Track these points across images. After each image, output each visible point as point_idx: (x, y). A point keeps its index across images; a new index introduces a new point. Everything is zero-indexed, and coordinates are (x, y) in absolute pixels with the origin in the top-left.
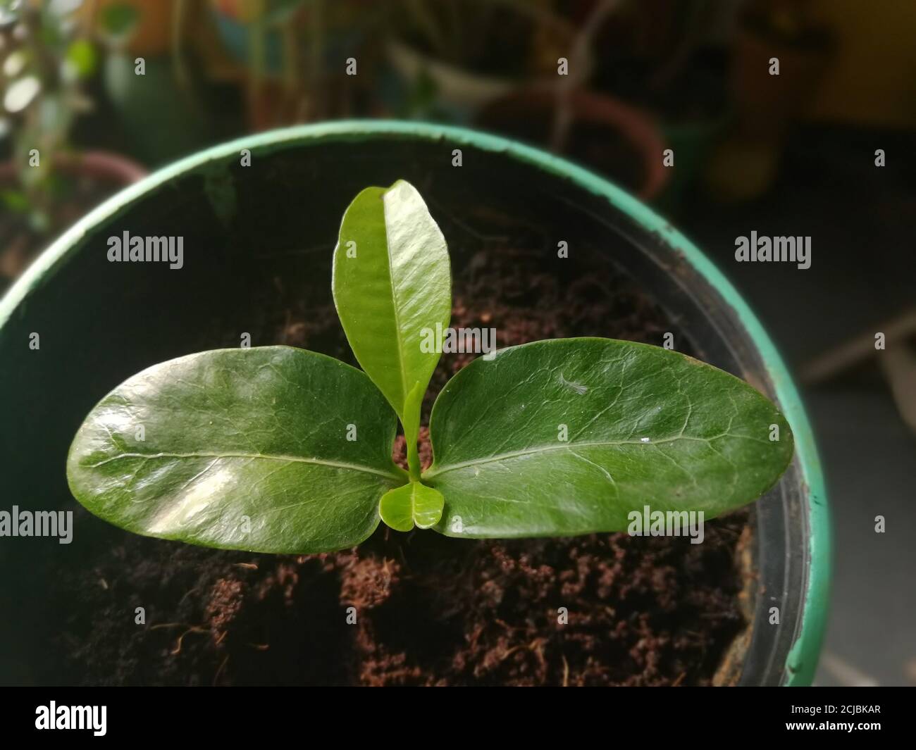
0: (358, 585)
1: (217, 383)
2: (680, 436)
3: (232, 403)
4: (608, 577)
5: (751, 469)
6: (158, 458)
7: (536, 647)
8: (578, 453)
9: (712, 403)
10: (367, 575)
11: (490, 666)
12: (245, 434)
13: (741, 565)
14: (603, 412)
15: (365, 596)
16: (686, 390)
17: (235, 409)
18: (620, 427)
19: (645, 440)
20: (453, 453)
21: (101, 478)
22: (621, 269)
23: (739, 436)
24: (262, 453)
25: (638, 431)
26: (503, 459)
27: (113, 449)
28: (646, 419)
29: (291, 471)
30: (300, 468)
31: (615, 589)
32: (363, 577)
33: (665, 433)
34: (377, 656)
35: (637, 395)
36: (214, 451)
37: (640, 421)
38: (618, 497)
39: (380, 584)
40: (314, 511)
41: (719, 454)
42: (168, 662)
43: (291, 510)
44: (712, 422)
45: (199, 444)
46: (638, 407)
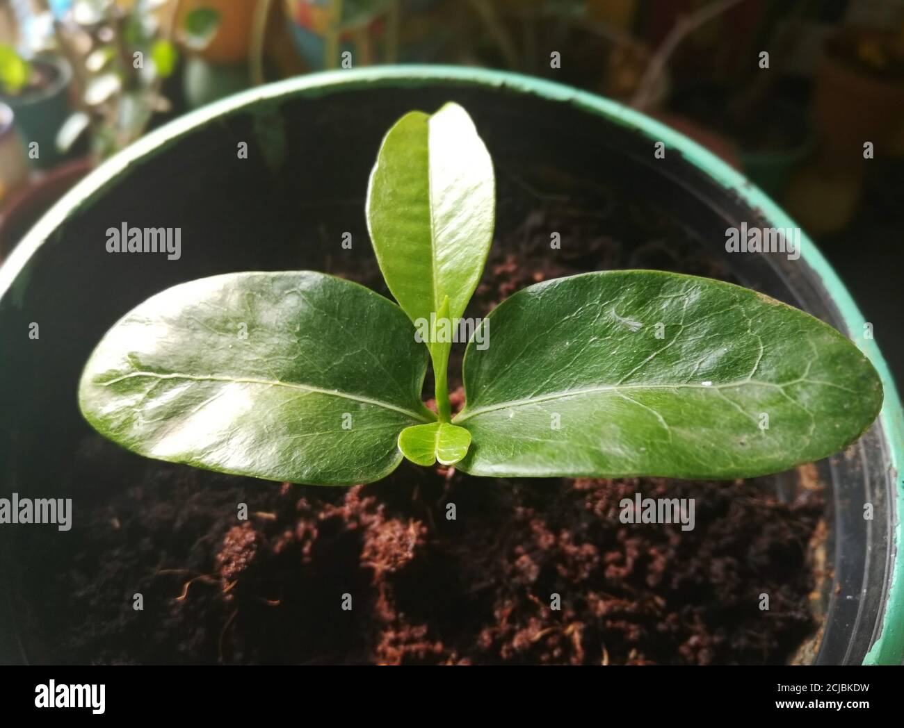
0: (381, 545)
1: (241, 306)
2: (748, 380)
3: (253, 327)
4: (659, 564)
5: (831, 419)
6: (172, 379)
7: (572, 633)
8: (628, 395)
9: (788, 345)
10: (392, 535)
11: (519, 646)
12: (265, 360)
13: (814, 562)
14: (659, 352)
15: (387, 558)
16: (757, 331)
17: (256, 334)
18: (678, 369)
19: (707, 384)
20: (487, 394)
21: (112, 397)
22: (692, 233)
23: (818, 382)
24: (281, 380)
25: (698, 374)
26: (542, 401)
27: (127, 367)
28: (708, 362)
29: (310, 401)
30: (320, 399)
31: (666, 576)
32: (387, 537)
33: (731, 377)
34: (396, 626)
35: (700, 335)
36: (231, 375)
37: (701, 363)
38: (671, 441)
39: (404, 545)
40: (329, 443)
41: (793, 402)
42: (175, 612)
43: (305, 439)
44: (786, 366)
45: (216, 367)
46: (700, 348)
